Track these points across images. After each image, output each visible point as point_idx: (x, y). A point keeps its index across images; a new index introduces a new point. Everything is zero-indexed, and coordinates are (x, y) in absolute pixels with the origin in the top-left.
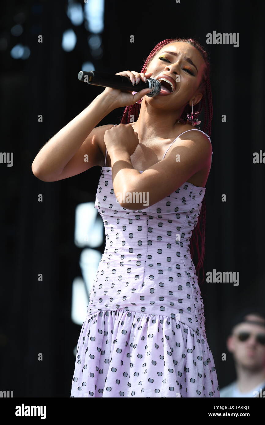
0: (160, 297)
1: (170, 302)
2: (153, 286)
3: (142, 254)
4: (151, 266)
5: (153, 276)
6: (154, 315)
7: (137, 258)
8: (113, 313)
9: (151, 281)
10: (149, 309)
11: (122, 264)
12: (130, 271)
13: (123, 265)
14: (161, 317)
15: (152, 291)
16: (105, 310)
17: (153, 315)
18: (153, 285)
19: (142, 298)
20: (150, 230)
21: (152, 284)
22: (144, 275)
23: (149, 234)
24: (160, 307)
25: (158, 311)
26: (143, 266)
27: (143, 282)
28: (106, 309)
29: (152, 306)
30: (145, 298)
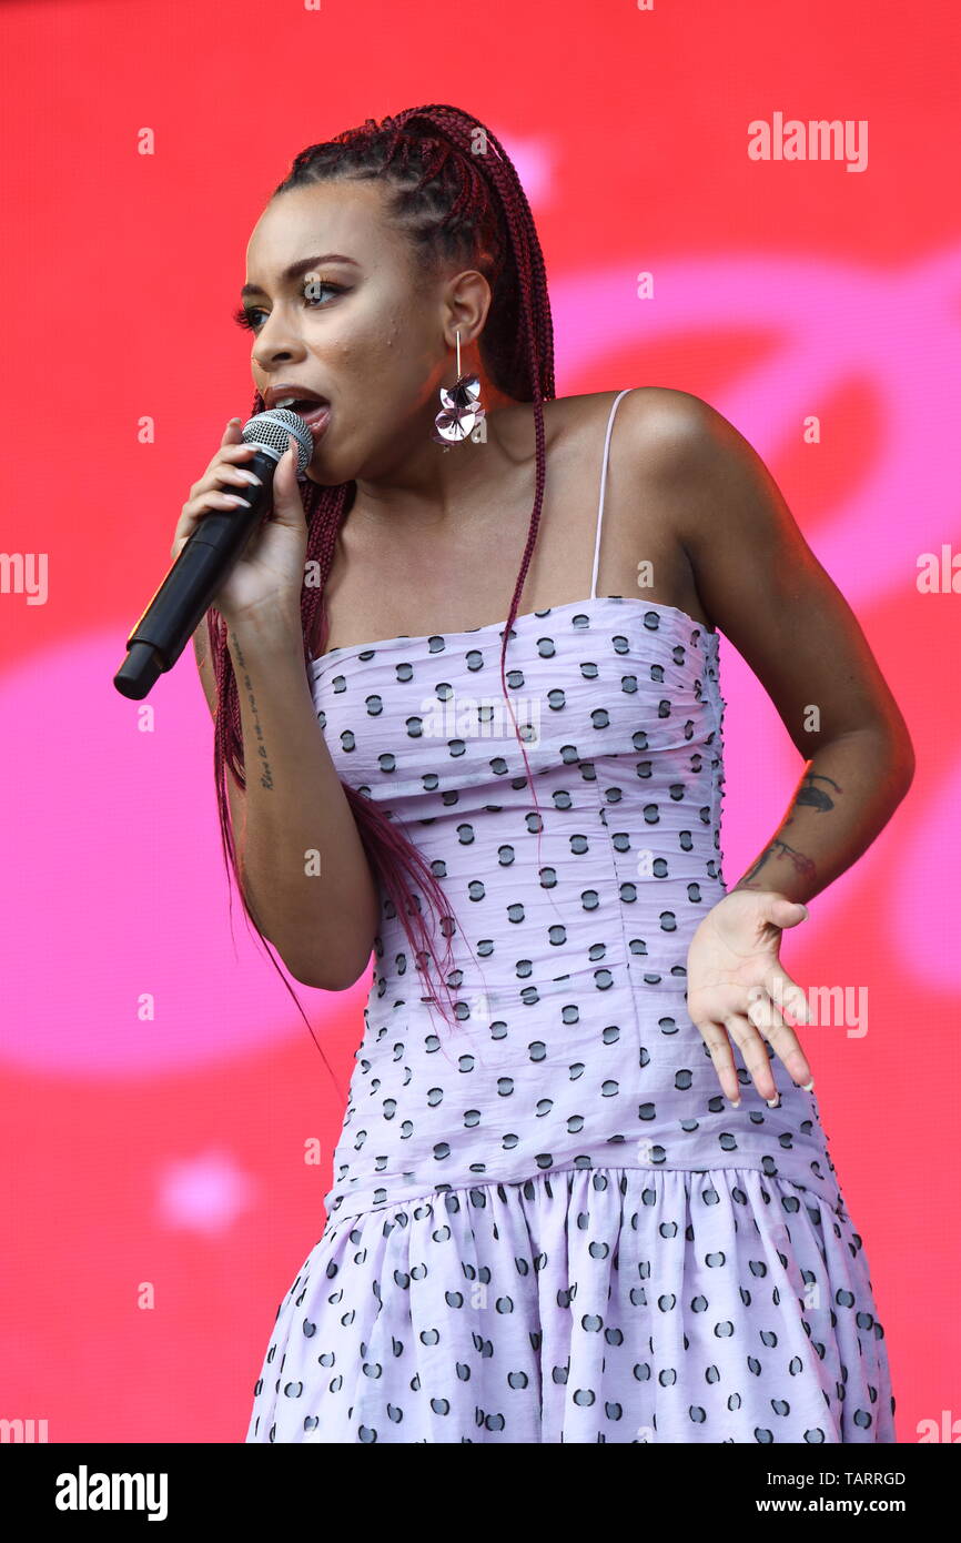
0: (711, 1101)
1: (751, 1113)
2: (686, 1060)
3: (606, 942)
4: (653, 981)
5: (674, 1021)
6: (704, 1172)
7: (591, 960)
8: (511, 1194)
9: (669, 1043)
10: (677, 1149)
11: (530, 997)
12: (574, 1018)
13: (538, 999)
14: (731, 1174)
15: (683, 1079)
16: (468, 1185)
17: (697, 1172)
18: (684, 1056)
19: (647, 1112)
20: (622, 844)
21: (679, 1054)
22: (637, 1022)
23: (621, 858)
24: (720, 1138)
25: (715, 1156)
26: (624, 987)
27: (642, 1049)
28: (472, 1180)
29: (691, 1140)
30: (657, 1110)
